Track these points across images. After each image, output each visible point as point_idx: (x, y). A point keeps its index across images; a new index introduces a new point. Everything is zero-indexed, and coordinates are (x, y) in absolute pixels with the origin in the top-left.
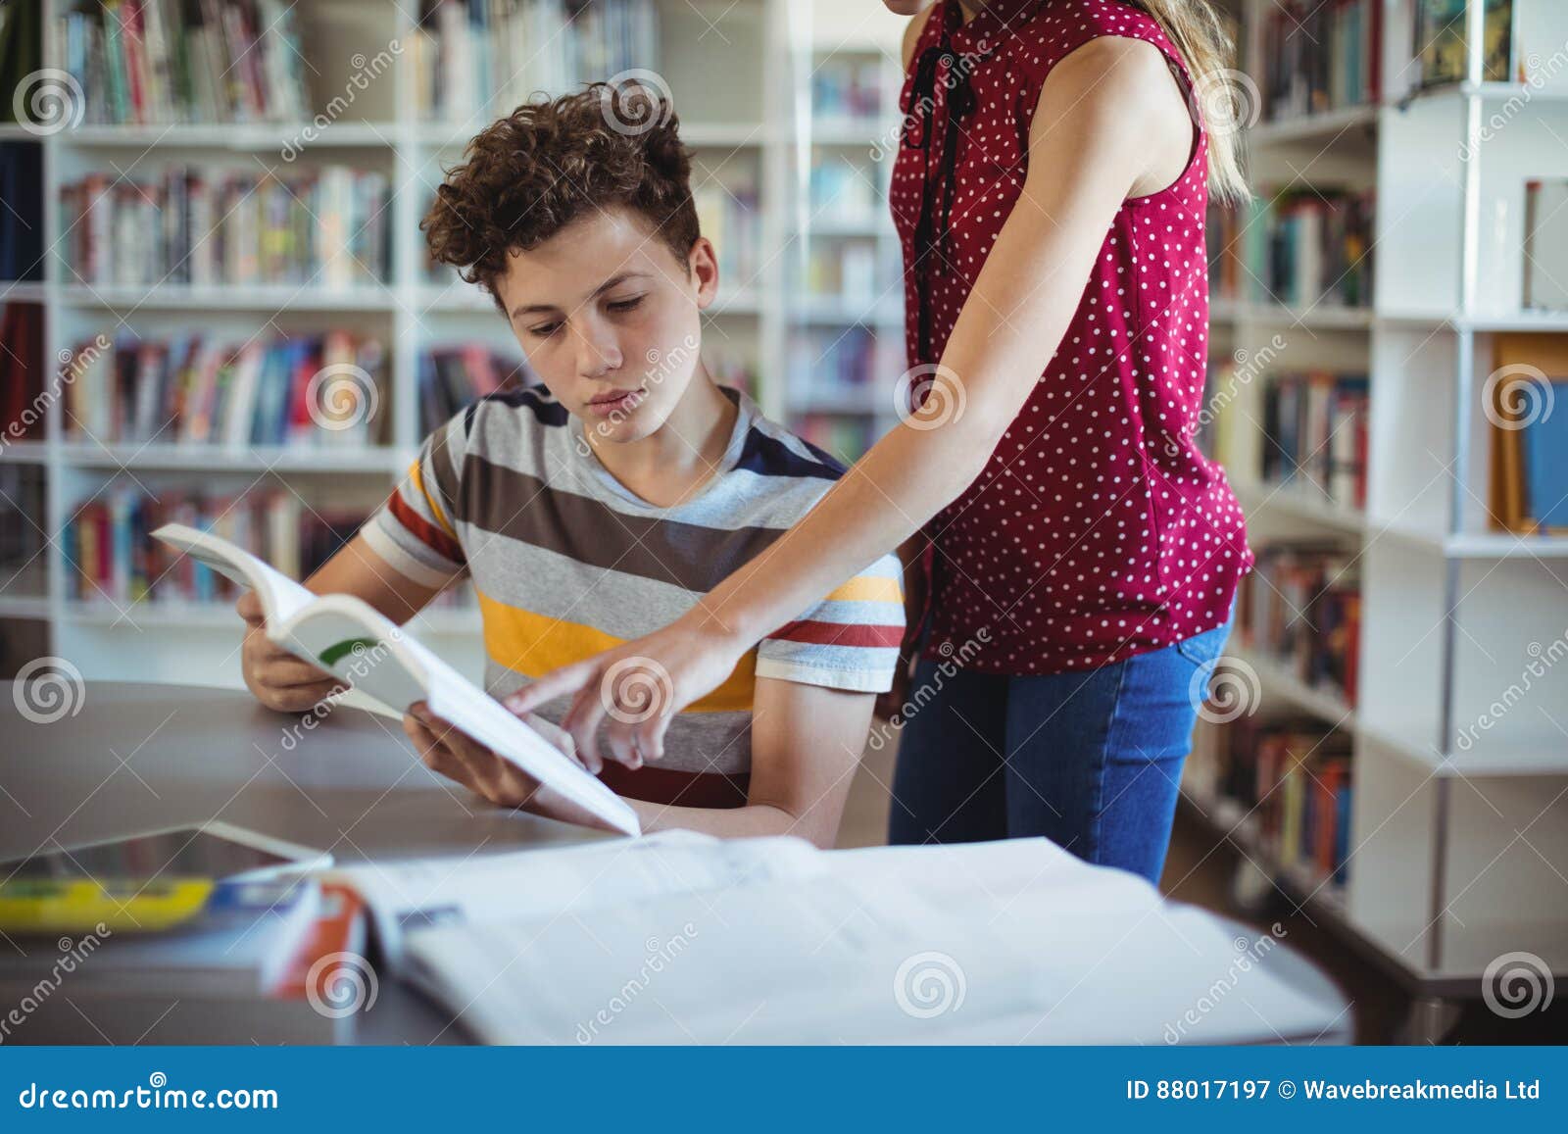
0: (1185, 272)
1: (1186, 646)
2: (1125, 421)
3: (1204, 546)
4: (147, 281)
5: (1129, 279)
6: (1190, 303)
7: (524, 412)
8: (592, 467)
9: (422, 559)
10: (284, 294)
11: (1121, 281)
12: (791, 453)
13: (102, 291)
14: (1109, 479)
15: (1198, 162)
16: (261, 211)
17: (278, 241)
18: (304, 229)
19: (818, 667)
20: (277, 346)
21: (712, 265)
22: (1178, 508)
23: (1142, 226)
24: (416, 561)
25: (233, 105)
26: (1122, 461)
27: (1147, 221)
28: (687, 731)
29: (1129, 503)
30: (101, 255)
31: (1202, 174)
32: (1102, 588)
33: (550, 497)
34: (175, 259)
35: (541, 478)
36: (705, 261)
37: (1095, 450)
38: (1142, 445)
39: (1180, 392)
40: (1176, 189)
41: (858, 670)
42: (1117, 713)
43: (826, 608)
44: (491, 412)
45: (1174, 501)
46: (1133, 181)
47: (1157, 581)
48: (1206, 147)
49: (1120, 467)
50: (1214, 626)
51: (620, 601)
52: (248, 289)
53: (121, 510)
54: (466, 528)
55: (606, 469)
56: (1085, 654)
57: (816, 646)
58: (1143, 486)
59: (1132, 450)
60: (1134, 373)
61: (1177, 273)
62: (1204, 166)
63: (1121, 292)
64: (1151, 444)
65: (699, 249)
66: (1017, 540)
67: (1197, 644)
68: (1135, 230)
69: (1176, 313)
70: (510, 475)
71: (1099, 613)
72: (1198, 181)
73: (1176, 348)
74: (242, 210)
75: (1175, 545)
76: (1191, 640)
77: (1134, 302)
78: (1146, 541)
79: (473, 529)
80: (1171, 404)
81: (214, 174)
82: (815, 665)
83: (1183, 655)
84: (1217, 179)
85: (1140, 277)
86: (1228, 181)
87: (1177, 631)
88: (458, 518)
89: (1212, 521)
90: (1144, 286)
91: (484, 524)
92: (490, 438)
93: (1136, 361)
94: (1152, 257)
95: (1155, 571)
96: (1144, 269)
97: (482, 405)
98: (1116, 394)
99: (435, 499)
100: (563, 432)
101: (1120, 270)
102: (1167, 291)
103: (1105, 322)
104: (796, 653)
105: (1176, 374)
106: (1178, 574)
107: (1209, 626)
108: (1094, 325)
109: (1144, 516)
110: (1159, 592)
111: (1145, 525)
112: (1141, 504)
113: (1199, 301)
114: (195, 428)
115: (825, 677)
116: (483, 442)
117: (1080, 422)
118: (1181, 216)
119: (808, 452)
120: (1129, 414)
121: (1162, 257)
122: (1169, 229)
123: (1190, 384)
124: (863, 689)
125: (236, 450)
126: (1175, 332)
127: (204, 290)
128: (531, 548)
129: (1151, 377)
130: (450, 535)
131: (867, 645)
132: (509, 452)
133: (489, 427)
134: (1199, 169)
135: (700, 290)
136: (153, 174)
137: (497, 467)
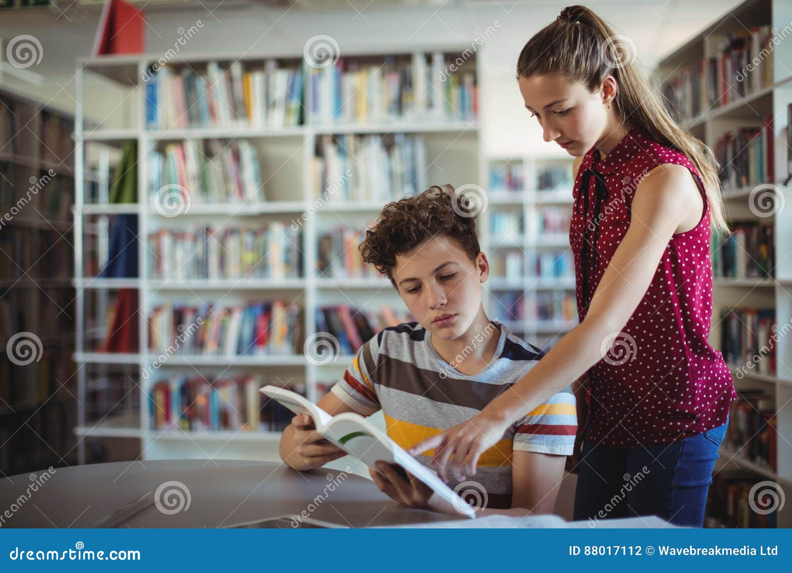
0: (702, 266)
1: (708, 434)
2: (677, 332)
3: (715, 389)
4: (188, 277)
5: (677, 269)
6: (704, 280)
7: (404, 335)
8: (437, 358)
9: (360, 401)
10: (252, 282)
11: (673, 270)
12: (525, 350)
13: (167, 282)
14: (671, 358)
15: (706, 218)
16: (241, 244)
17: (249, 257)
18: (262, 252)
19: (541, 445)
20: (250, 306)
21: (486, 264)
22: (702, 371)
23: (682, 246)
24: (358, 402)
25: (228, 194)
26: (677, 350)
27: (684, 244)
28: (482, 475)
29: (680, 369)
30: (166, 266)
31: (708, 223)
32: (669, 407)
33: (418, 372)
34: (201, 267)
35: (414, 364)
36: (483, 262)
37: (664, 345)
38: (685, 343)
39: (702, 319)
40: (696, 230)
41: (559, 445)
42: (678, 465)
43: (544, 418)
44: (389, 335)
45: (700, 368)
46: (677, 226)
47: (694, 405)
48: (709, 211)
49: (676, 353)
50: (721, 425)
51: (452, 417)
52: (236, 281)
53: (175, 386)
54: (379, 387)
55: (443, 359)
56: (662, 437)
57: (540, 435)
58: (686, 361)
59: (681, 345)
60: (681, 311)
61: (698, 267)
62: (709, 219)
63: (673, 275)
64: (689, 342)
65: (480, 257)
66: (630, 387)
67: (713, 433)
68: (679, 248)
69: (698, 284)
70: (399, 363)
71: (669, 419)
72: (706, 226)
73: (699, 300)
74: (232, 244)
75: (702, 388)
76: (710, 431)
77: (679, 279)
78: (688, 386)
79: (382, 387)
80: (698, 325)
81: (219, 227)
82: (540, 444)
83: (707, 438)
84: (715, 226)
85: (682, 269)
86: (720, 226)
87: (704, 427)
88: (376, 382)
89: (718, 377)
90: (684, 272)
91: (388, 385)
92: (389, 346)
93: (681, 306)
94: (687, 259)
95: (693, 400)
96: (684, 265)
97: (385, 332)
98: (673, 320)
99: (365, 374)
100: (423, 343)
101: (673, 266)
102: (694, 275)
103: (667, 289)
104: (531, 439)
105: (699, 311)
106: (703, 401)
107: (718, 424)
108: (662, 290)
109: (687, 375)
110: (695, 409)
111: (687, 378)
112: (686, 369)
113: (708, 279)
114: (211, 347)
115: (545, 449)
116: (386, 349)
117: (657, 333)
118: (699, 242)
119: (532, 349)
120: (679, 329)
121: (691, 259)
122: (694, 247)
123: (705, 316)
124: (562, 454)
125: (230, 357)
126: (698, 293)
127: (215, 281)
128: (411, 395)
129: (688, 313)
130: (372, 390)
131: (563, 435)
132: (398, 353)
133: (389, 342)
134: (706, 220)
135: (481, 275)
136: (190, 228)
137: (393, 359)
